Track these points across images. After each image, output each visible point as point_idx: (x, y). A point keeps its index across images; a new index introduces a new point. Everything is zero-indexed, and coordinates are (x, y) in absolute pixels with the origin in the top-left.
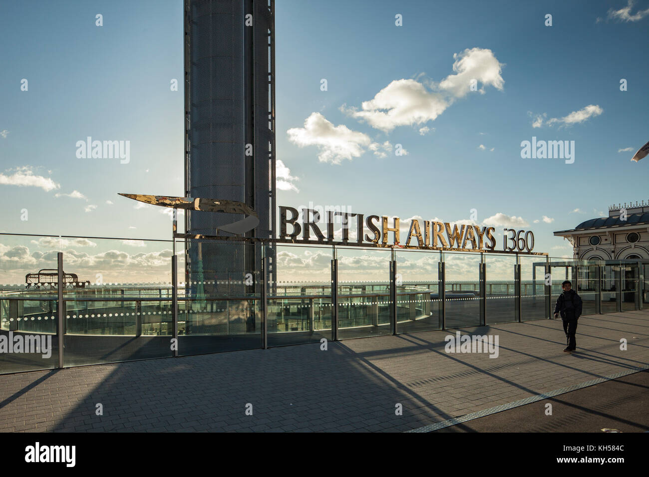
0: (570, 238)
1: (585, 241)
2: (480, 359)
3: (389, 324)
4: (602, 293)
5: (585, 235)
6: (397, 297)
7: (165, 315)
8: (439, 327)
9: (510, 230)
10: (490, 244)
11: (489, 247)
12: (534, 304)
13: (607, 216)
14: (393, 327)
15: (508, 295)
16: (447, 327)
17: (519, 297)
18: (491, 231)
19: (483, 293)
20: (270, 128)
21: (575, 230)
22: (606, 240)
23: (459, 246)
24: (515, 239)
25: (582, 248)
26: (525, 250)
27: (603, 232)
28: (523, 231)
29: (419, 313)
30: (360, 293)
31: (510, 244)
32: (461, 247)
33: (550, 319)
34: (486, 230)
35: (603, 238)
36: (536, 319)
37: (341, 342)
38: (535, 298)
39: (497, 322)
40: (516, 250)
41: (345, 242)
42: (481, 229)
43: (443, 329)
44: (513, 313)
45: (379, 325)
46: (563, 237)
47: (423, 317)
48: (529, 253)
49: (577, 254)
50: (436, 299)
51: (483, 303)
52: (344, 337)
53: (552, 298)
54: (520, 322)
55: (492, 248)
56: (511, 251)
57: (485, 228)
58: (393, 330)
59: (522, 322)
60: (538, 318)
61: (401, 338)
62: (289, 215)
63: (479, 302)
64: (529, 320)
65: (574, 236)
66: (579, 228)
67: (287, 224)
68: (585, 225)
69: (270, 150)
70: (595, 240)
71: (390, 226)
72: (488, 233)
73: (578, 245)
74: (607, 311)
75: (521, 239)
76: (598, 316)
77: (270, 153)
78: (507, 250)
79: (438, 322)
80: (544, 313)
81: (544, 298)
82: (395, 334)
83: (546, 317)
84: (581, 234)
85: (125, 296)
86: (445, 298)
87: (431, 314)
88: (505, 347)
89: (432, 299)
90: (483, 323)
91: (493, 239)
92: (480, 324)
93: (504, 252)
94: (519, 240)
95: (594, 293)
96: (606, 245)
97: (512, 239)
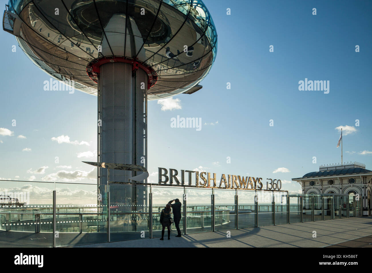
0: (300, 182)
1: (307, 184)
2: (255, 242)
3: (211, 226)
4: (315, 211)
5: (307, 181)
6: (215, 213)
7: (92, 222)
8: (235, 228)
9: (270, 179)
10: (260, 186)
11: (259, 188)
12: (281, 216)
13: (319, 171)
14: (213, 228)
15: (268, 212)
16: (239, 228)
17: (274, 213)
18: (260, 180)
19: (256, 210)
20: (144, 121)
21: (302, 178)
22: (318, 183)
23: (245, 187)
24: (272, 184)
25: (306, 187)
26: (277, 189)
27: (317, 179)
28: (276, 180)
29: (224, 221)
30: (191, 211)
31: (270, 186)
32: (246, 188)
33: (289, 224)
34: (258, 179)
35: (316, 182)
36: (282, 224)
37: (188, 235)
38: (282, 213)
39: (264, 225)
40: (272, 189)
41: (190, 186)
42: (255, 179)
43: (237, 229)
44: (271, 221)
45: (204, 227)
46: (296, 181)
47: (226, 223)
48: (279, 191)
49: (304, 190)
50: (234, 214)
51: (256, 216)
52: (189, 233)
53: (290, 213)
54: (274, 225)
55: (261, 188)
56: (270, 190)
57: (258, 178)
58: (213, 229)
59: (276, 225)
60: (283, 223)
61: (217, 233)
62: (163, 172)
63: (254, 215)
64: (279, 224)
65: (302, 181)
66: (304, 177)
67: (162, 176)
68: (307, 176)
69: (144, 133)
70: (312, 183)
71: (212, 177)
72: (259, 180)
73: (304, 186)
74: (317, 220)
75: (275, 184)
76: (312, 222)
77: (144, 135)
78: (268, 189)
79: (234, 226)
80: (286, 221)
81: (286, 213)
82: (213, 231)
83: (287, 223)
84: (306, 180)
85: (60, 212)
86: (238, 213)
87: (230, 221)
88: (267, 237)
89: (230, 214)
90: (256, 226)
91: (261, 184)
92: (255, 226)
93: (267, 190)
94: (274, 184)
95: (310, 211)
96: (318, 186)
97: (271, 184)
